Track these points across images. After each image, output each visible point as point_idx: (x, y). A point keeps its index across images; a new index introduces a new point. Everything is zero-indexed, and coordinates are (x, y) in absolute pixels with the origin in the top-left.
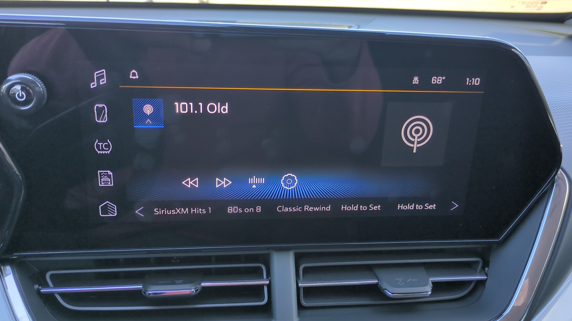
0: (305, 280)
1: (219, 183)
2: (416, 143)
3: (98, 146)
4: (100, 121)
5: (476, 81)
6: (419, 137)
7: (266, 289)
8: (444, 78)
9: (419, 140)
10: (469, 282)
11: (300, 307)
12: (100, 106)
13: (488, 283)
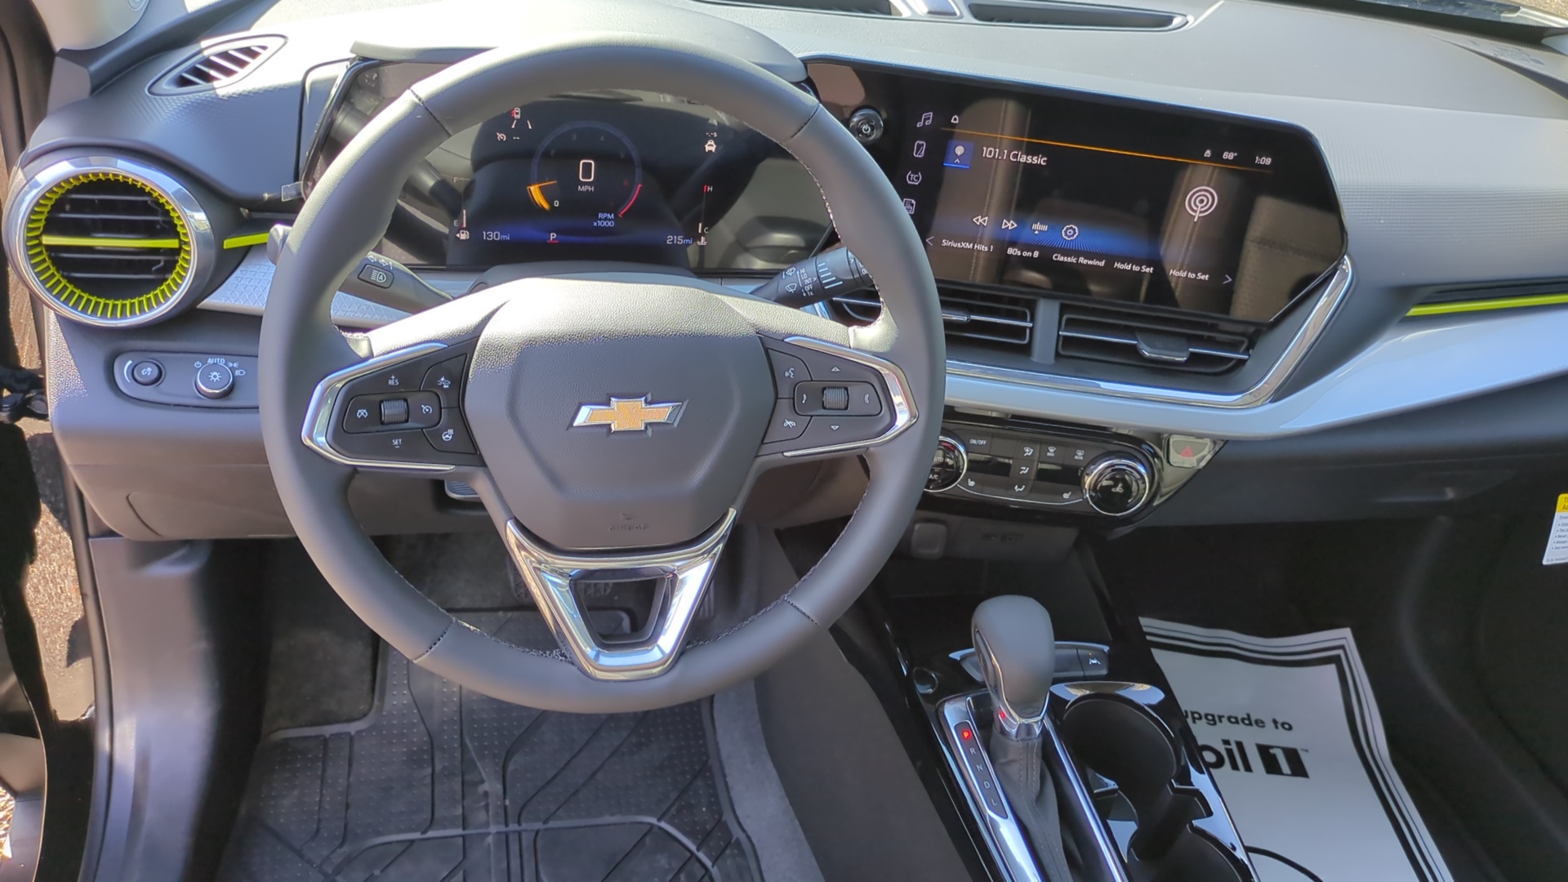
0: (1064, 331)
1: (1006, 224)
2: (1198, 212)
3: (910, 176)
4: (917, 156)
5: (1268, 161)
6: (1202, 207)
7: (1028, 331)
8: (1236, 154)
9: (1203, 209)
10: (1231, 359)
11: (1058, 354)
12: (921, 142)
13: (1248, 363)
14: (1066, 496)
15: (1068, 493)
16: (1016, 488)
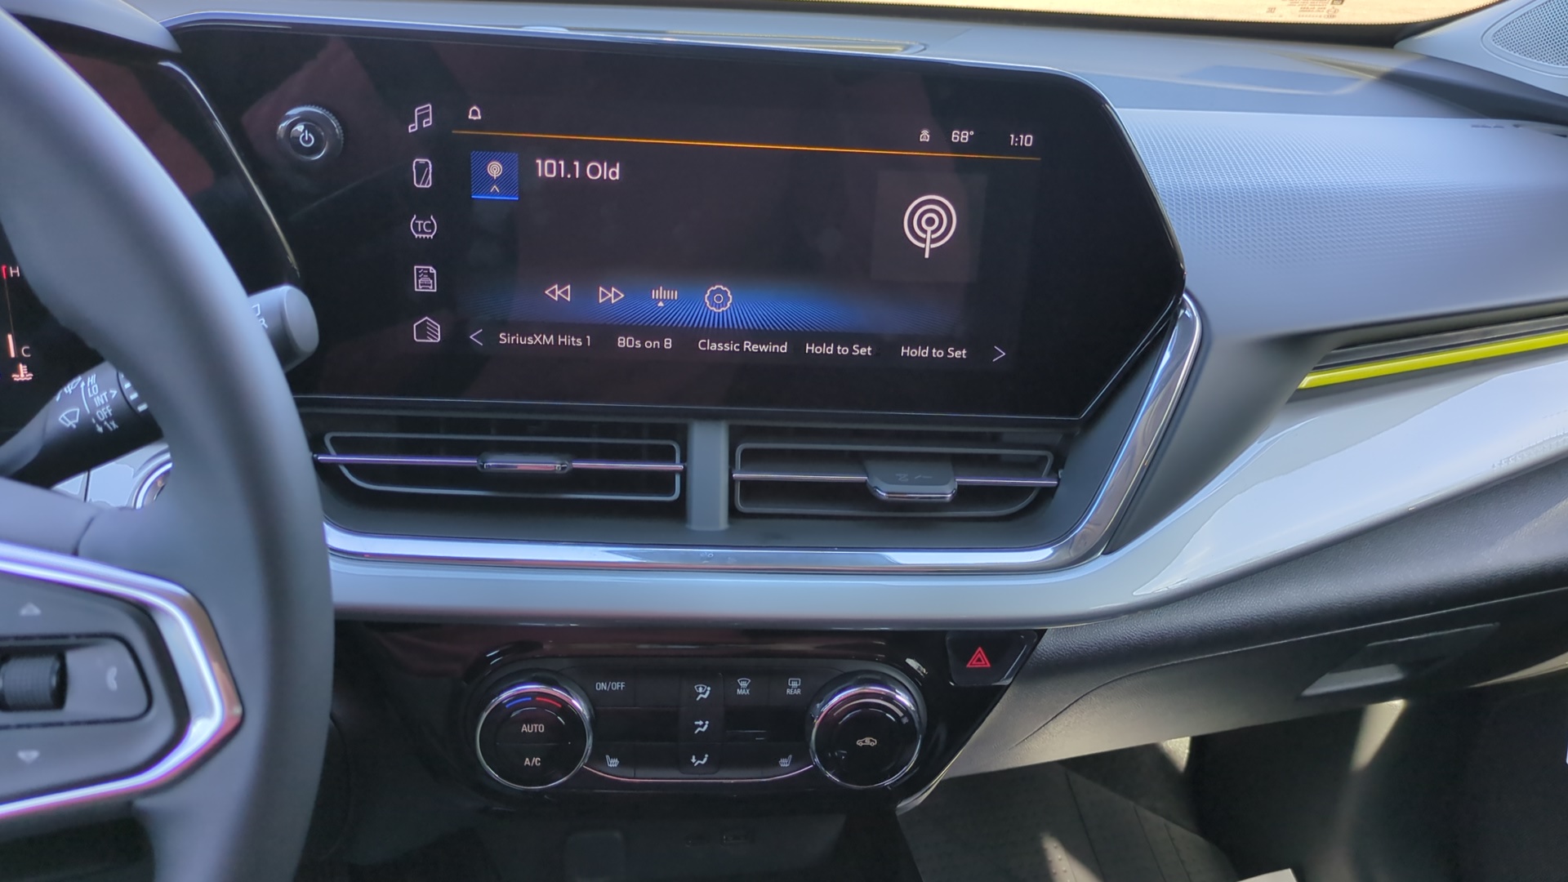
0: (744, 469)
1: (604, 295)
2: (928, 241)
3: (415, 225)
4: (420, 186)
5: (1027, 140)
6: (933, 232)
7: (678, 478)
8: (972, 133)
9: (934, 236)
10: (1030, 489)
11: (733, 512)
12: (422, 161)
13: (1059, 490)
14: (784, 763)
15: (786, 757)
16: (693, 760)
